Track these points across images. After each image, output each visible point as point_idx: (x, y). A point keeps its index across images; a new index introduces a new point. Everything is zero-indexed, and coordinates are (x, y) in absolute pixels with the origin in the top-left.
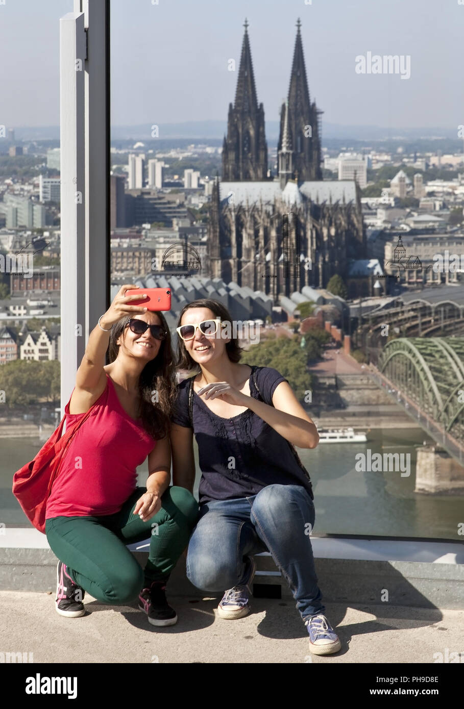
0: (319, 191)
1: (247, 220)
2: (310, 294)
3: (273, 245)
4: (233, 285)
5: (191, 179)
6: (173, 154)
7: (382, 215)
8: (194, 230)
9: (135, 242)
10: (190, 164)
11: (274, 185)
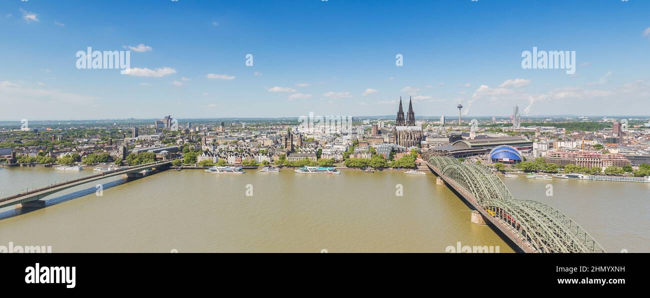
0: (415, 128)
1: (401, 133)
2: (414, 147)
3: (406, 138)
4: (399, 145)
5: (389, 126)
6: (385, 121)
7: (426, 133)
8: (391, 135)
9: (380, 137)
10: (389, 123)
11: (406, 127)
